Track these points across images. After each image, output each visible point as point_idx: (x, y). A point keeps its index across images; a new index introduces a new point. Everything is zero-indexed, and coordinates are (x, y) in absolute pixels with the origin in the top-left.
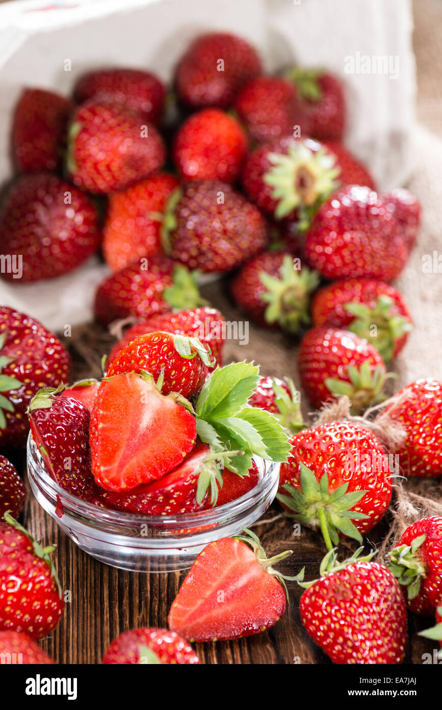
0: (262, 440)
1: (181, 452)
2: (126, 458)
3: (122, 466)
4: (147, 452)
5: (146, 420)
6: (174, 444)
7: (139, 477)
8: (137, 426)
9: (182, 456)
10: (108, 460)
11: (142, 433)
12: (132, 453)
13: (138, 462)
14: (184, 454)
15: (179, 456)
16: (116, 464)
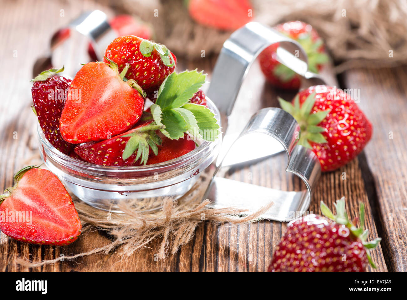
0: (197, 124)
1: (126, 122)
2: (83, 121)
3: (78, 125)
4: (100, 118)
5: (106, 96)
6: (123, 116)
7: (89, 134)
8: (97, 100)
9: (126, 124)
10: (69, 120)
11: (100, 105)
12: (88, 117)
13: (91, 124)
14: (128, 124)
15: (124, 125)
16: (74, 123)
